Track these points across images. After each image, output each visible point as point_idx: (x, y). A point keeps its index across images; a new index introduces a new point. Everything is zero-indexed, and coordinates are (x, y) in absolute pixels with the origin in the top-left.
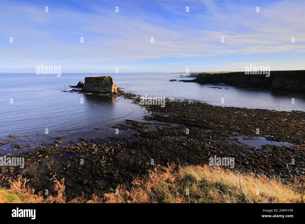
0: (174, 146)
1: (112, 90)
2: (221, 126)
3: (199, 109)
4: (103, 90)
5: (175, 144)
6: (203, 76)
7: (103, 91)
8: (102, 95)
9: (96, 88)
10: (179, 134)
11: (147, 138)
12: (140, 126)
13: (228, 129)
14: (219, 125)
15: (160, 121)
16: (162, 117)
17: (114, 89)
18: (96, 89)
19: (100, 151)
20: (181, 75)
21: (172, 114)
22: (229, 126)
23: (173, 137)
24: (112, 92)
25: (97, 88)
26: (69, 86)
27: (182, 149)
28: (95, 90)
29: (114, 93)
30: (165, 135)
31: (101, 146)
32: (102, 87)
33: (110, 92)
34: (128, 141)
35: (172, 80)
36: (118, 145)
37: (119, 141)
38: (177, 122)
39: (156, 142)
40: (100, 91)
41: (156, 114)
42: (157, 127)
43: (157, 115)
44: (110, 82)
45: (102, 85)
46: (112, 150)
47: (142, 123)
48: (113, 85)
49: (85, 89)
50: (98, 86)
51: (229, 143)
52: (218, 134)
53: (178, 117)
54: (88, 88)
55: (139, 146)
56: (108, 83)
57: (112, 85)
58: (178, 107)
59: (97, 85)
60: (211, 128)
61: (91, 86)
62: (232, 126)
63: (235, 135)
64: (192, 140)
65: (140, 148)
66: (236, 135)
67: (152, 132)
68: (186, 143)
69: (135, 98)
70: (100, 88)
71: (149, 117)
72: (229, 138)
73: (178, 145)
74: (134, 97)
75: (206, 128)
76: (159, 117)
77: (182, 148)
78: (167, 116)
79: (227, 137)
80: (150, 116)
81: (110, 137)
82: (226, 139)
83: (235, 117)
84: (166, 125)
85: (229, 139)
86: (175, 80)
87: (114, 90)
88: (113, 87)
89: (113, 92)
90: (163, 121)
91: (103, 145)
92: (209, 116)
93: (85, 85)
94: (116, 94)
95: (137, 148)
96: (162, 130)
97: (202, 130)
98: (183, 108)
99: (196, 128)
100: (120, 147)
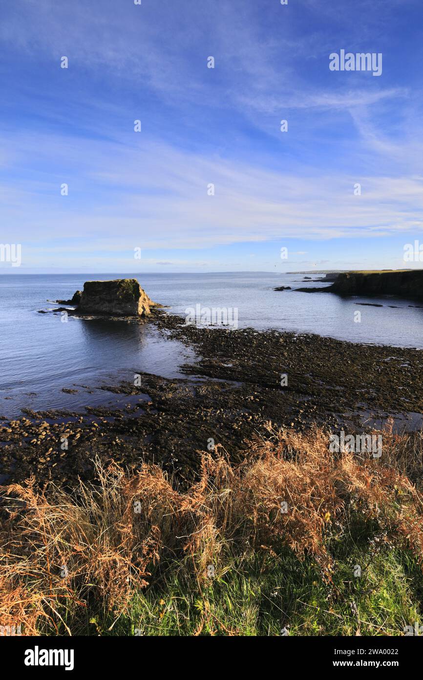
0: (210, 429)
1: (139, 310)
2: (338, 388)
3: (307, 351)
4: (119, 309)
5: (214, 427)
6: (347, 279)
7: (120, 311)
8: (116, 319)
9: (105, 305)
10: (235, 404)
11: (164, 410)
12: (161, 387)
13: (349, 394)
14: (333, 386)
15: (210, 375)
16: (219, 366)
17: (143, 308)
18: (105, 307)
19: (49, 438)
20: (306, 278)
21: (244, 361)
22: (353, 388)
23: (221, 411)
24: (138, 313)
25: (107, 304)
26: (57, 301)
27: (226, 437)
28: (104, 309)
29: (143, 316)
30: (205, 407)
31: (58, 426)
32: (117, 304)
33: (134, 313)
34: (120, 417)
35: (281, 289)
36: (95, 426)
37: (102, 416)
38: (246, 377)
39: (175, 422)
40: (114, 311)
41: (209, 360)
42: (195, 389)
43: (210, 362)
44: (134, 292)
45: (118, 299)
46: (77, 435)
47: (168, 380)
48: (141, 299)
49: (84, 308)
50: (110, 301)
51: (336, 426)
52: (320, 405)
53: (253, 368)
54: (90, 305)
55: (137, 429)
56: (130, 295)
57: (137, 300)
58: (265, 347)
59: (108, 299)
60: (313, 392)
61: (95, 301)
62: (363, 387)
63: (358, 407)
64: (256, 417)
65: (136, 433)
66: (360, 409)
67: (180, 399)
68: (241, 423)
69: (183, 326)
70: (113, 304)
71: (191, 367)
72: (341, 414)
73: (221, 427)
74: (180, 325)
75: (302, 393)
76: (211, 366)
77: (227, 434)
78: (230, 365)
79: (339, 411)
80: (196, 365)
81: (86, 409)
82: (332, 417)
83: (378, 370)
84: (220, 384)
85: (341, 417)
86: (289, 288)
87: (142, 310)
88: (140, 304)
89: (140, 313)
90: (216, 377)
91: (63, 425)
92: (323, 366)
93: (84, 298)
94: (147, 317)
95: (131, 432)
96: (203, 396)
97: (291, 397)
98: (273, 348)
99: (280, 392)
100: (96, 429)
